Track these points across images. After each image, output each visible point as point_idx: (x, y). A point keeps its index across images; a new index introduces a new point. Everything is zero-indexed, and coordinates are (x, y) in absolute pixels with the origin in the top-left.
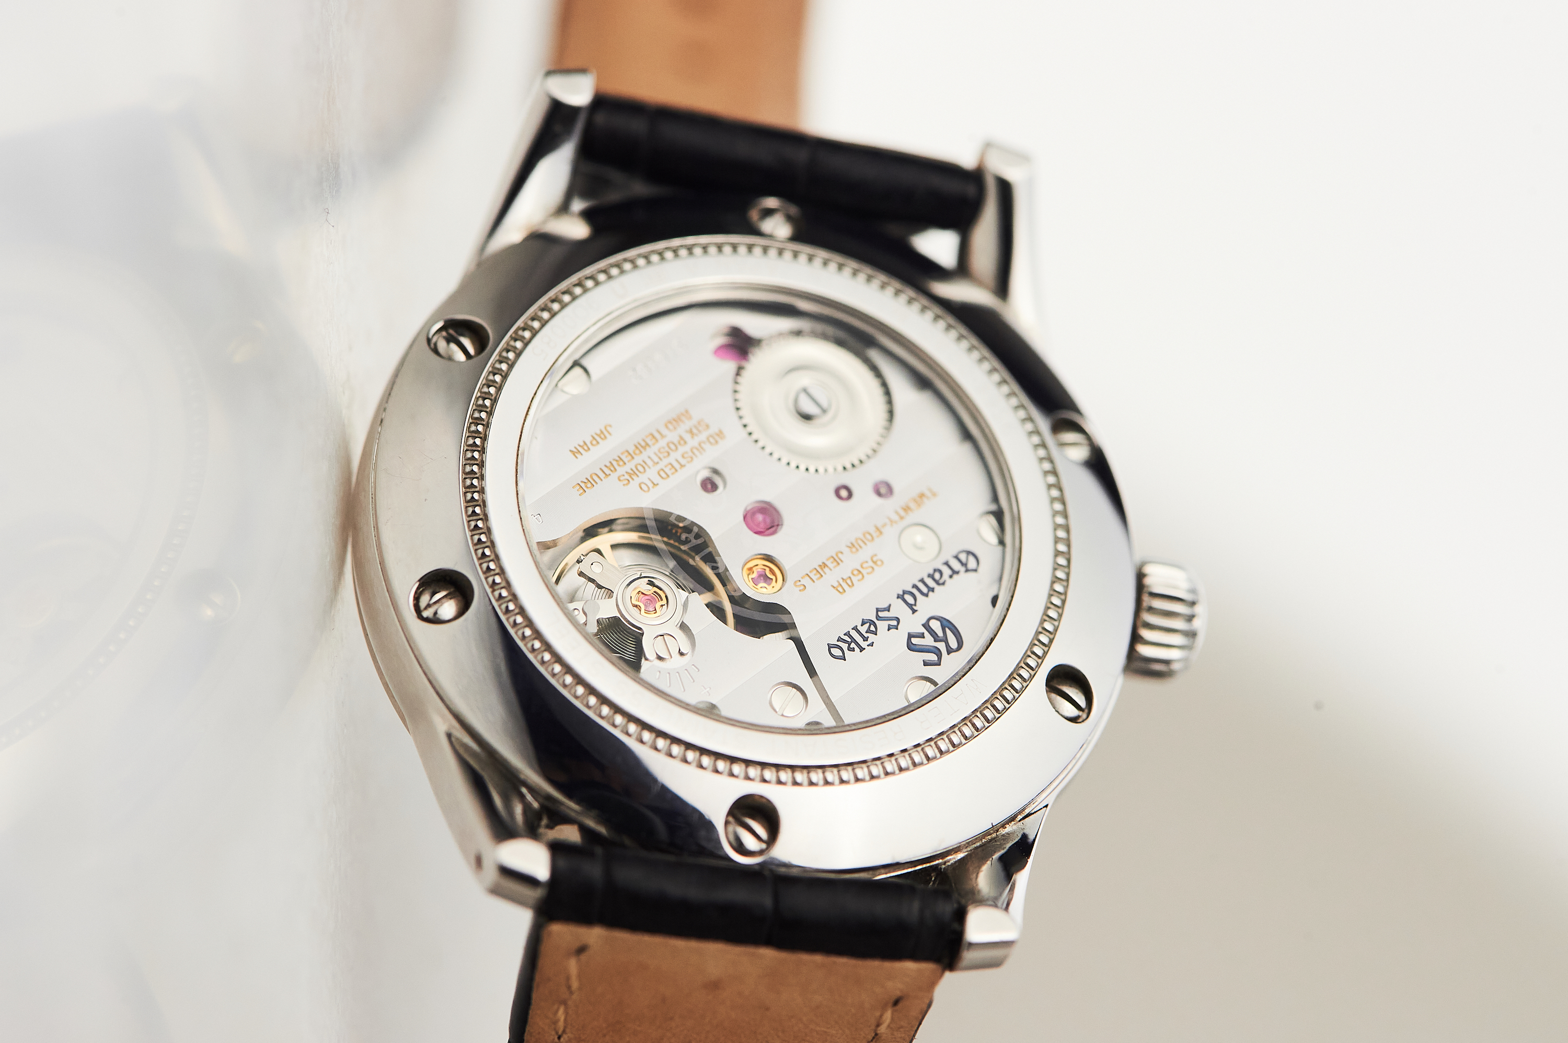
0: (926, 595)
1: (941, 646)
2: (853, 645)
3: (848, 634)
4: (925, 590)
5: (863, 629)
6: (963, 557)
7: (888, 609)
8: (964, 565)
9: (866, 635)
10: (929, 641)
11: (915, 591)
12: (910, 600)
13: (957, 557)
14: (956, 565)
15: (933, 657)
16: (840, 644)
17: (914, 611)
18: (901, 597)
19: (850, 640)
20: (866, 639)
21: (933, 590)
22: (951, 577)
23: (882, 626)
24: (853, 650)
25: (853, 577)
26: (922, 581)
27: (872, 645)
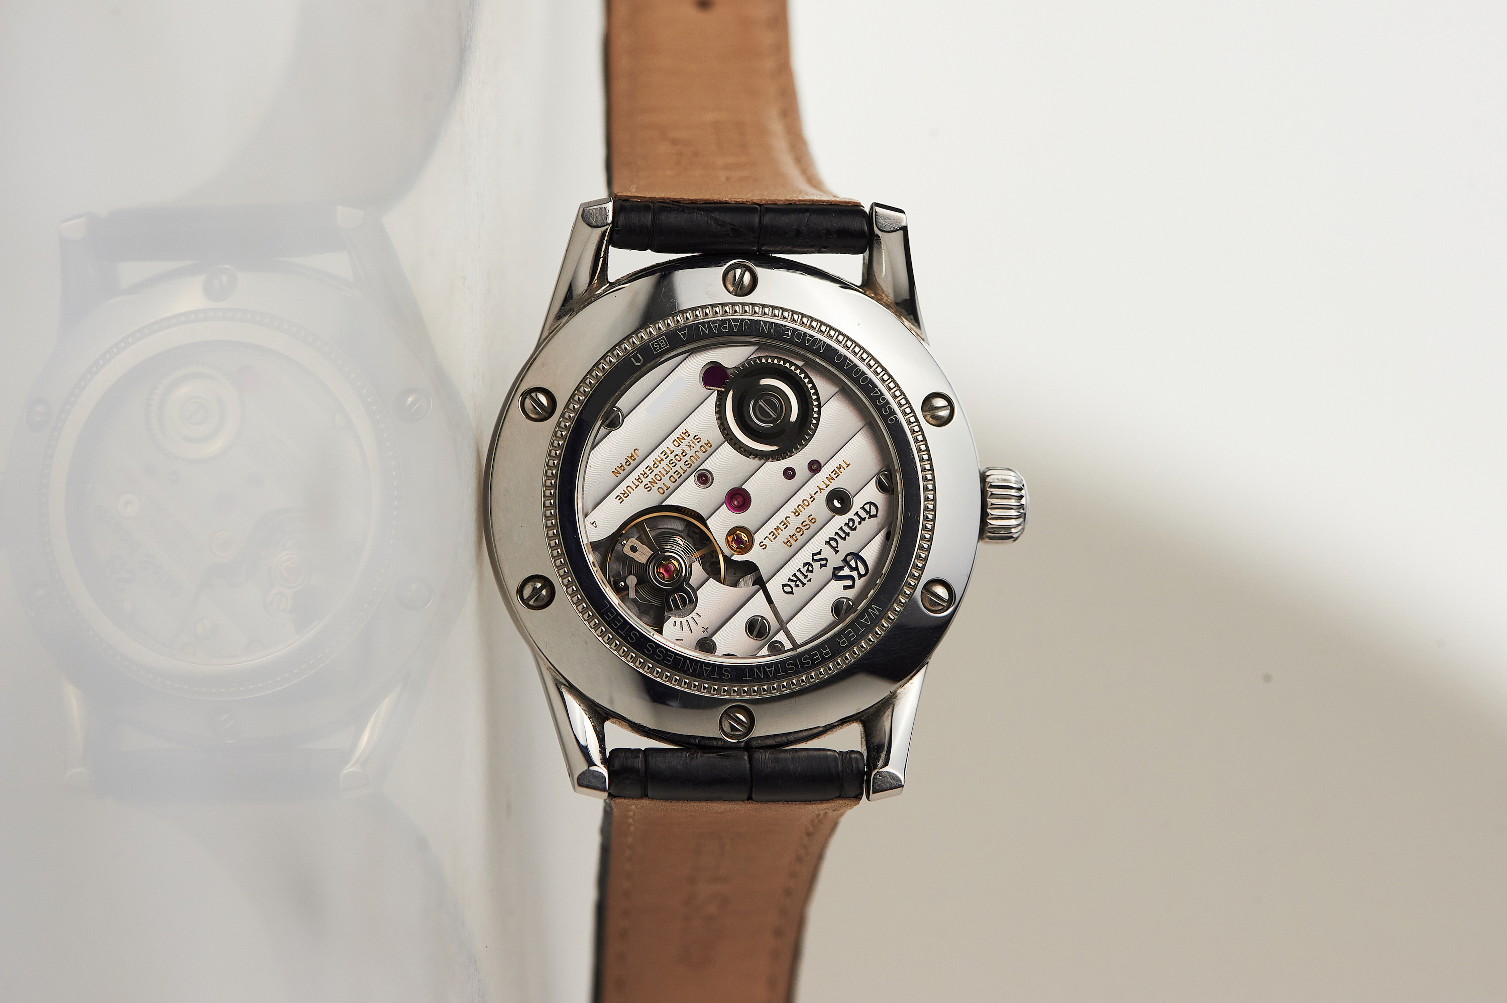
0: (844, 539)
1: (855, 574)
2: (798, 583)
3: (794, 575)
4: (843, 536)
5: (804, 570)
6: (867, 507)
7: (820, 553)
8: (868, 513)
9: (806, 574)
10: (846, 571)
11: (836, 537)
12: (833, 543)
13: (863, 508)
14: (863, 514)
15: (849, 583)
16: (790, 583)
17: (837, 552)
18: (828, 543)
19: (796, 579)
20: (806, 577)
21: (848, 534)
22: (860, 523)
23: (816, 565)
24: (798, 586)
25: (796, 533)
26: (841, 529)
27: (810, 580)
